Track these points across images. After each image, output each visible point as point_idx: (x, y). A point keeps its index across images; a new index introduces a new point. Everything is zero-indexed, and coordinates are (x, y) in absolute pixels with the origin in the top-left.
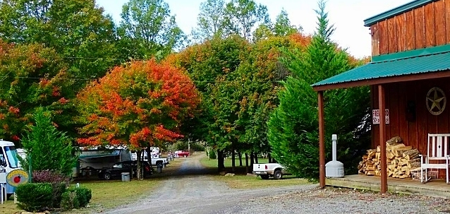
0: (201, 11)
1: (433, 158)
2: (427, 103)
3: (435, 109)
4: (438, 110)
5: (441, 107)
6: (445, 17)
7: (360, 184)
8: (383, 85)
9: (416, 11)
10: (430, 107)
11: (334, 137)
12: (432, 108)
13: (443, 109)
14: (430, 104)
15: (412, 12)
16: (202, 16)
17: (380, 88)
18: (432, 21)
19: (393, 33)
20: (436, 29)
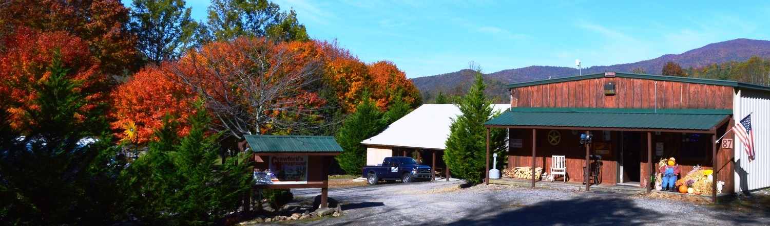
0: (211, 4)
1: (555, 169)
2: (548, 138)
3: (554, 142)
4: (555, 142)
5: (557, 141)
6: (562, 93)
7: (516, 183)
8: (536, 129)
9: (544, 86)
10: (551, 140)
11: (495, 155)
12: (552, 141)
13: (559, 142)
14: (551, 139)
15: (541, 86)
16: (212, 9)
17: (534, 131)
18: (554, 94)
19: (528, 96)
20: (556, 98)
